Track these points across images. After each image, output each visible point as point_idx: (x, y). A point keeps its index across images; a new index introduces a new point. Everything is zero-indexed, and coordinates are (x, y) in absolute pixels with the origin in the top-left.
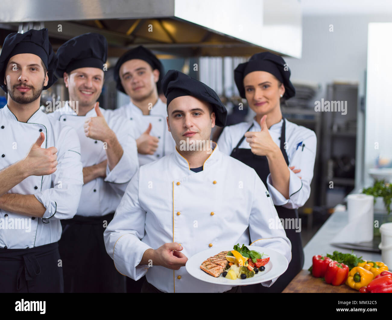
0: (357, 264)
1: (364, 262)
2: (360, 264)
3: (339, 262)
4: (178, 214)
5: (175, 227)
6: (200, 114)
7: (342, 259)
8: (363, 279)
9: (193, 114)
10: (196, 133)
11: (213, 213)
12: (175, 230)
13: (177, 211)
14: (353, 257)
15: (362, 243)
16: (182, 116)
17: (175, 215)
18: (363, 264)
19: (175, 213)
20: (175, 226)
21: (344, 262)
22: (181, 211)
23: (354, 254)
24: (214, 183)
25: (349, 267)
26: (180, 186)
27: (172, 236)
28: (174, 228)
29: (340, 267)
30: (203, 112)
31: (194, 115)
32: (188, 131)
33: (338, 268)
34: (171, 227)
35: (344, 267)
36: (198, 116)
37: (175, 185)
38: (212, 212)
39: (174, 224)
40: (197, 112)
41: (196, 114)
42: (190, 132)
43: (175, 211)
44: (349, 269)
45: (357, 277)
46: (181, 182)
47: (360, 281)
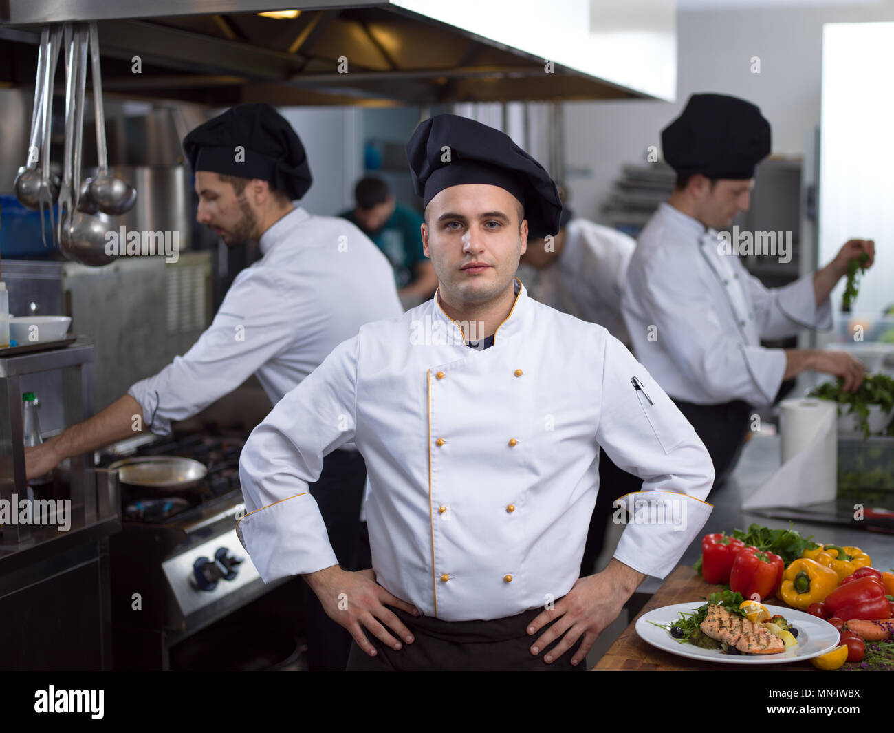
0: (802, 551)
1: (818, 547)
2: (808, 553)
3: (761, 550)
4: (439, 444)
5: (434, 472)
6: (501, 225)
7: (770, 542)
8: (816, 585)
9: (485, 225)
10: (489, 266)
11: (514, 442)
12: (432, 478)
13: (436, 437)
14: (793, 537)
15: (812, 505)
16: (460, 226)
17: (433, 446)
18: (815, 553)
19: (433, 440)
20: (432, 469)
21: (772, 549)
22: (445, 437)
23: (795, 531)
24: (517, 374)
25: (784, 560)
26: (443, 381)
27: (427, 491)
28: (432, 474)
29: (764, 560)
30: (508, 220)
31: (487, 225)
32: (473, 261)
33: (759, 562)
34: (426, 471)
35: (771, 559)
36: (496, 227)
37: (433, 379)
38: (512, 440)
39: (432, 465)
40: (495, 219)
41: (492, 224)
42: (476, 263)
43: (433, 437)
44: (784, 563)
45: (802, 581)
46: (446, 370)
47: (808, 589)
